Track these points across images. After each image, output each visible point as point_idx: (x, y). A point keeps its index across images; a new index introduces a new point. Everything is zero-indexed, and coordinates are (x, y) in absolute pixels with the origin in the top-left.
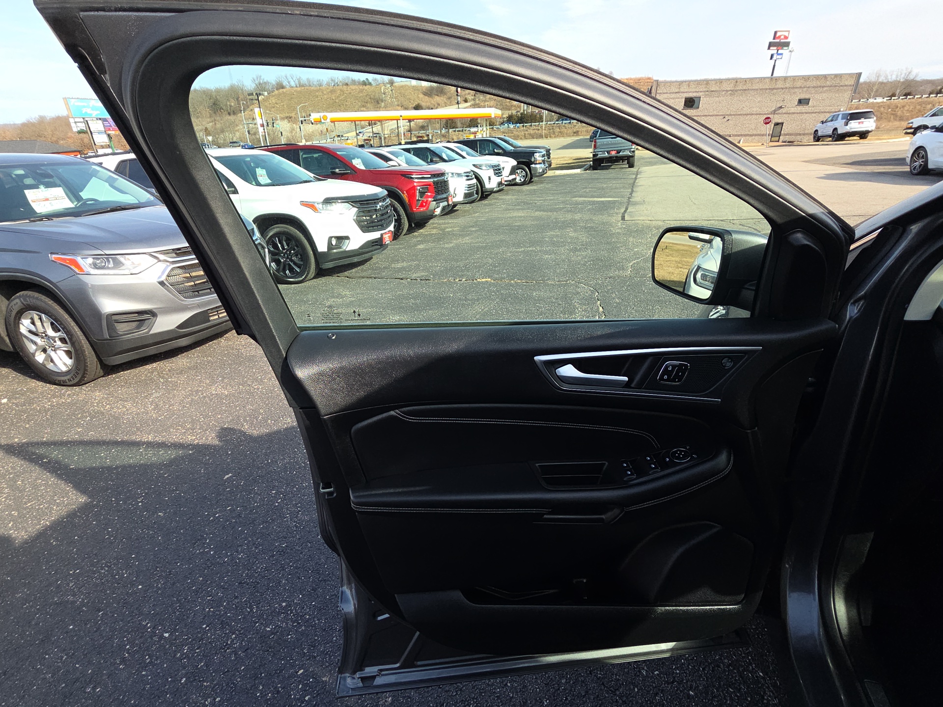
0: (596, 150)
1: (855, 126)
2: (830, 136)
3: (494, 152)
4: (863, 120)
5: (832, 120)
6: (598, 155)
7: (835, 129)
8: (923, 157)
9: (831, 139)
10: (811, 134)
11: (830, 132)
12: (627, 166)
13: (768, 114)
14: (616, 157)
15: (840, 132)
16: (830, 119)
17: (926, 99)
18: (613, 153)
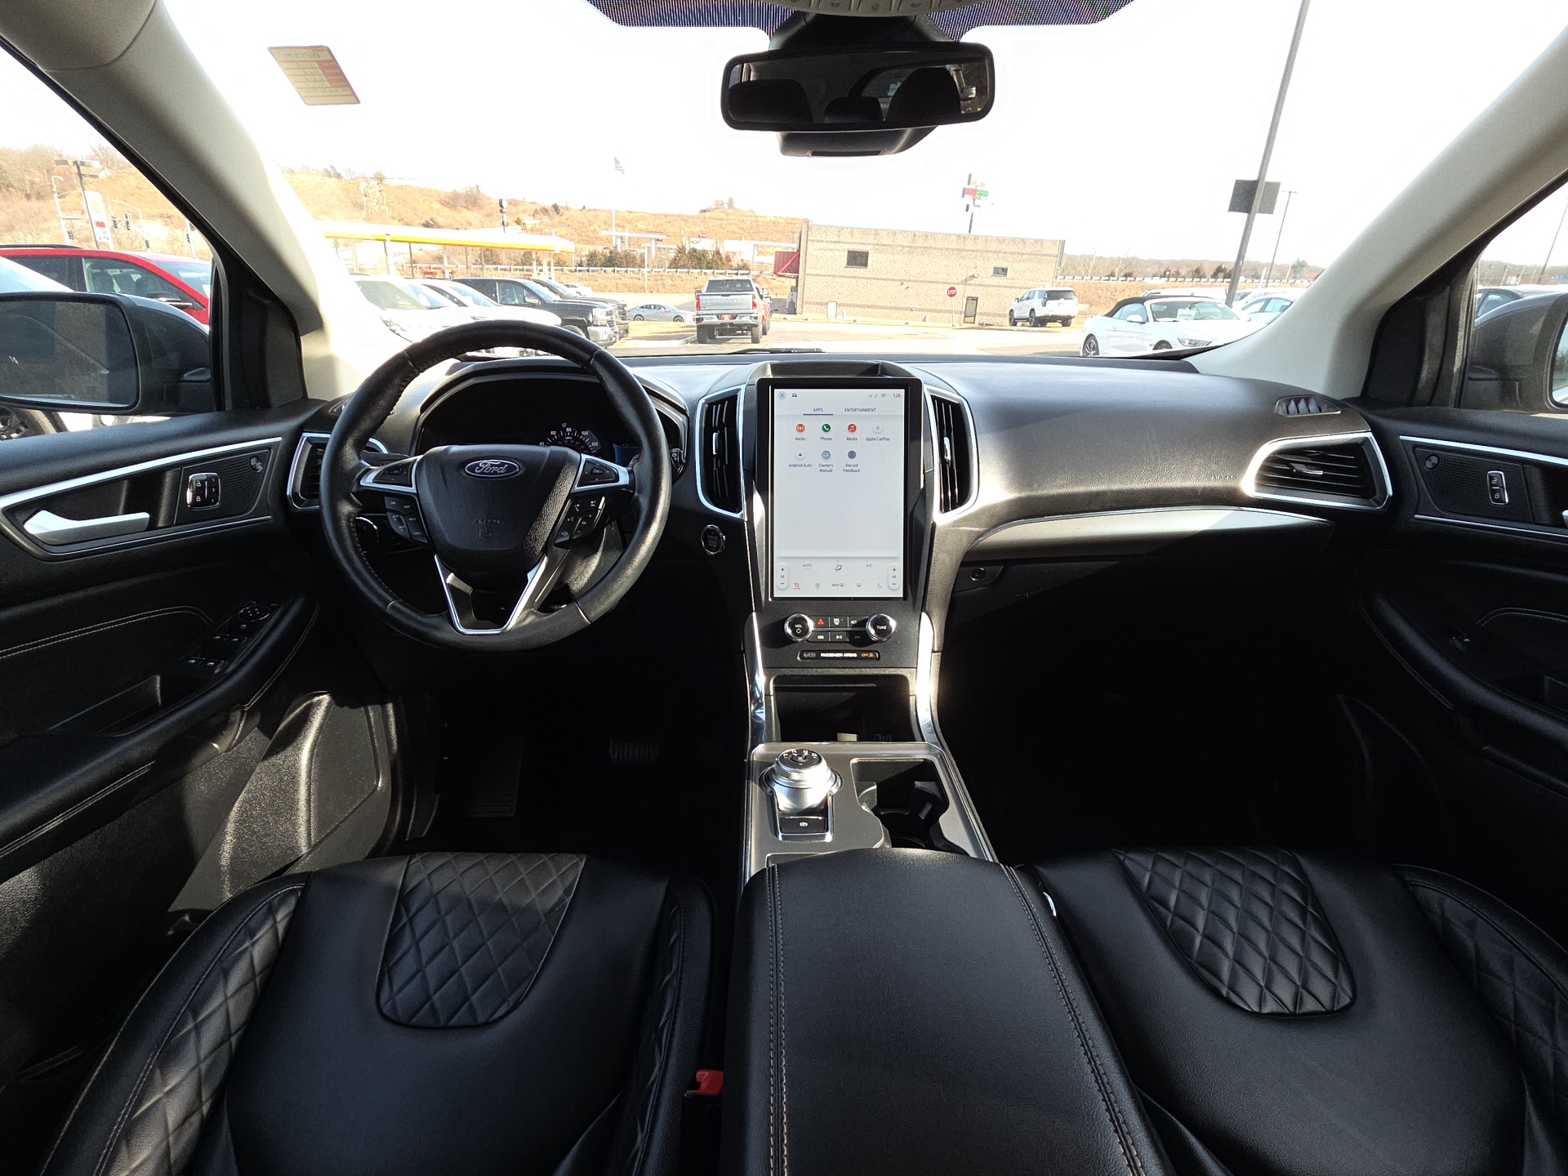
0: (700, 312)
1: (1055, 308)
2: (1027, 320)
3: (525, 301)
4: (1062, 300)
5: (1028, 299)
6: (702, 319)
7: (1033, 310)
8: (1094, 348)
9: (1028, 324)
10: (1005, 316)
11: (1027, 315)
12: (750, 341)
13: (954, 283)
14: (731, 324)
15: (1038, 314)
16: (1026, 296)
17: (1096, 282)
18: (727, 319)
